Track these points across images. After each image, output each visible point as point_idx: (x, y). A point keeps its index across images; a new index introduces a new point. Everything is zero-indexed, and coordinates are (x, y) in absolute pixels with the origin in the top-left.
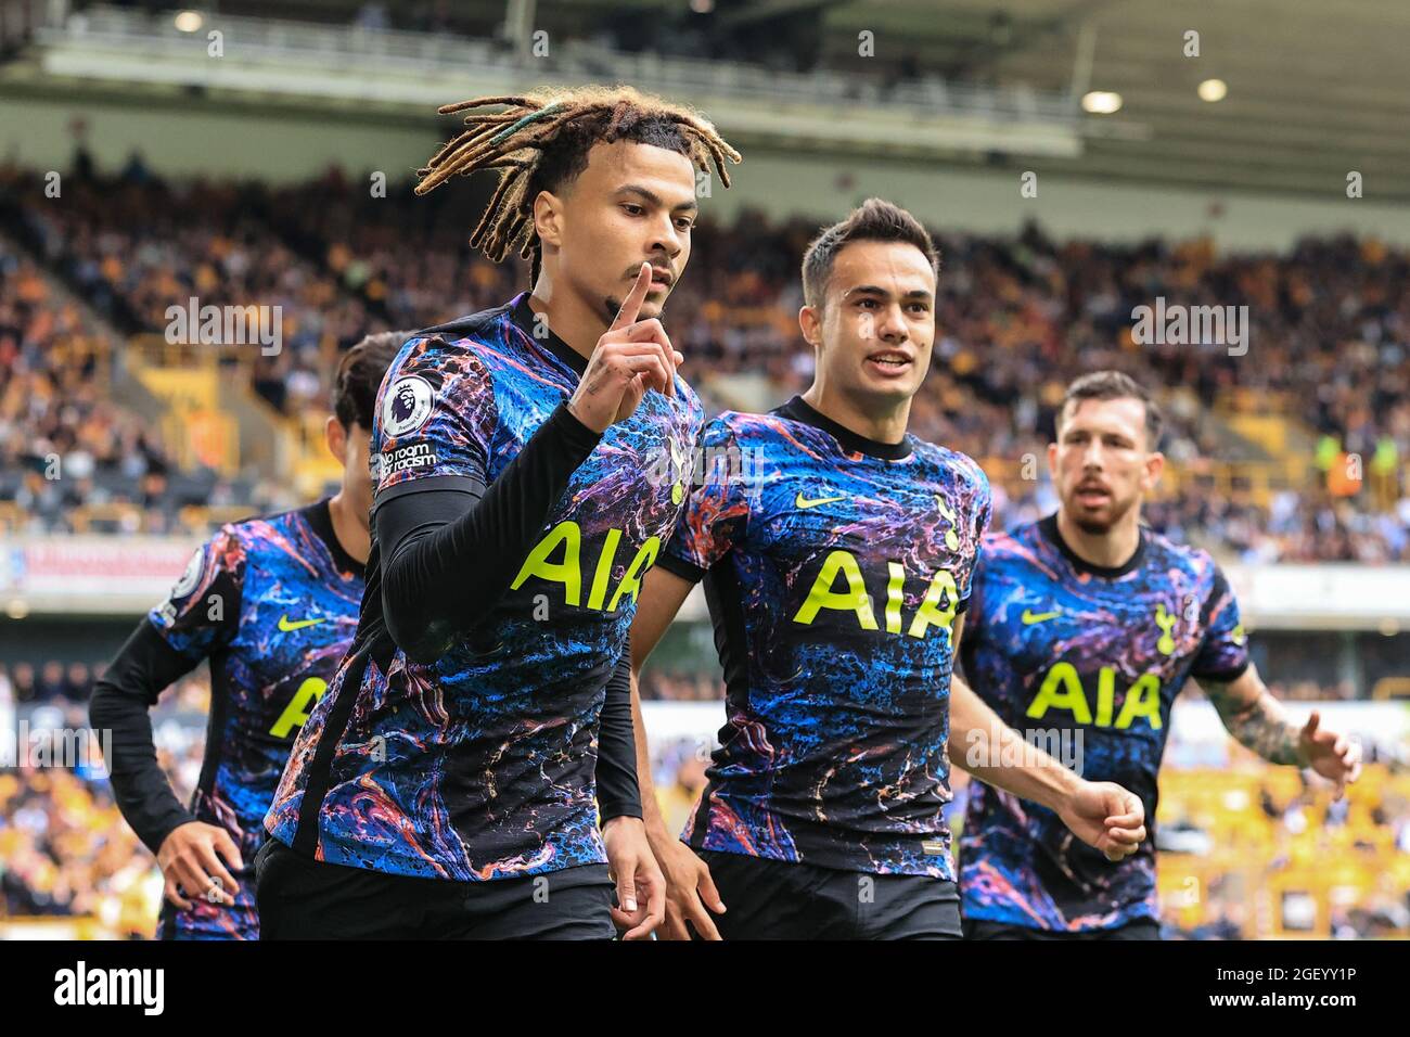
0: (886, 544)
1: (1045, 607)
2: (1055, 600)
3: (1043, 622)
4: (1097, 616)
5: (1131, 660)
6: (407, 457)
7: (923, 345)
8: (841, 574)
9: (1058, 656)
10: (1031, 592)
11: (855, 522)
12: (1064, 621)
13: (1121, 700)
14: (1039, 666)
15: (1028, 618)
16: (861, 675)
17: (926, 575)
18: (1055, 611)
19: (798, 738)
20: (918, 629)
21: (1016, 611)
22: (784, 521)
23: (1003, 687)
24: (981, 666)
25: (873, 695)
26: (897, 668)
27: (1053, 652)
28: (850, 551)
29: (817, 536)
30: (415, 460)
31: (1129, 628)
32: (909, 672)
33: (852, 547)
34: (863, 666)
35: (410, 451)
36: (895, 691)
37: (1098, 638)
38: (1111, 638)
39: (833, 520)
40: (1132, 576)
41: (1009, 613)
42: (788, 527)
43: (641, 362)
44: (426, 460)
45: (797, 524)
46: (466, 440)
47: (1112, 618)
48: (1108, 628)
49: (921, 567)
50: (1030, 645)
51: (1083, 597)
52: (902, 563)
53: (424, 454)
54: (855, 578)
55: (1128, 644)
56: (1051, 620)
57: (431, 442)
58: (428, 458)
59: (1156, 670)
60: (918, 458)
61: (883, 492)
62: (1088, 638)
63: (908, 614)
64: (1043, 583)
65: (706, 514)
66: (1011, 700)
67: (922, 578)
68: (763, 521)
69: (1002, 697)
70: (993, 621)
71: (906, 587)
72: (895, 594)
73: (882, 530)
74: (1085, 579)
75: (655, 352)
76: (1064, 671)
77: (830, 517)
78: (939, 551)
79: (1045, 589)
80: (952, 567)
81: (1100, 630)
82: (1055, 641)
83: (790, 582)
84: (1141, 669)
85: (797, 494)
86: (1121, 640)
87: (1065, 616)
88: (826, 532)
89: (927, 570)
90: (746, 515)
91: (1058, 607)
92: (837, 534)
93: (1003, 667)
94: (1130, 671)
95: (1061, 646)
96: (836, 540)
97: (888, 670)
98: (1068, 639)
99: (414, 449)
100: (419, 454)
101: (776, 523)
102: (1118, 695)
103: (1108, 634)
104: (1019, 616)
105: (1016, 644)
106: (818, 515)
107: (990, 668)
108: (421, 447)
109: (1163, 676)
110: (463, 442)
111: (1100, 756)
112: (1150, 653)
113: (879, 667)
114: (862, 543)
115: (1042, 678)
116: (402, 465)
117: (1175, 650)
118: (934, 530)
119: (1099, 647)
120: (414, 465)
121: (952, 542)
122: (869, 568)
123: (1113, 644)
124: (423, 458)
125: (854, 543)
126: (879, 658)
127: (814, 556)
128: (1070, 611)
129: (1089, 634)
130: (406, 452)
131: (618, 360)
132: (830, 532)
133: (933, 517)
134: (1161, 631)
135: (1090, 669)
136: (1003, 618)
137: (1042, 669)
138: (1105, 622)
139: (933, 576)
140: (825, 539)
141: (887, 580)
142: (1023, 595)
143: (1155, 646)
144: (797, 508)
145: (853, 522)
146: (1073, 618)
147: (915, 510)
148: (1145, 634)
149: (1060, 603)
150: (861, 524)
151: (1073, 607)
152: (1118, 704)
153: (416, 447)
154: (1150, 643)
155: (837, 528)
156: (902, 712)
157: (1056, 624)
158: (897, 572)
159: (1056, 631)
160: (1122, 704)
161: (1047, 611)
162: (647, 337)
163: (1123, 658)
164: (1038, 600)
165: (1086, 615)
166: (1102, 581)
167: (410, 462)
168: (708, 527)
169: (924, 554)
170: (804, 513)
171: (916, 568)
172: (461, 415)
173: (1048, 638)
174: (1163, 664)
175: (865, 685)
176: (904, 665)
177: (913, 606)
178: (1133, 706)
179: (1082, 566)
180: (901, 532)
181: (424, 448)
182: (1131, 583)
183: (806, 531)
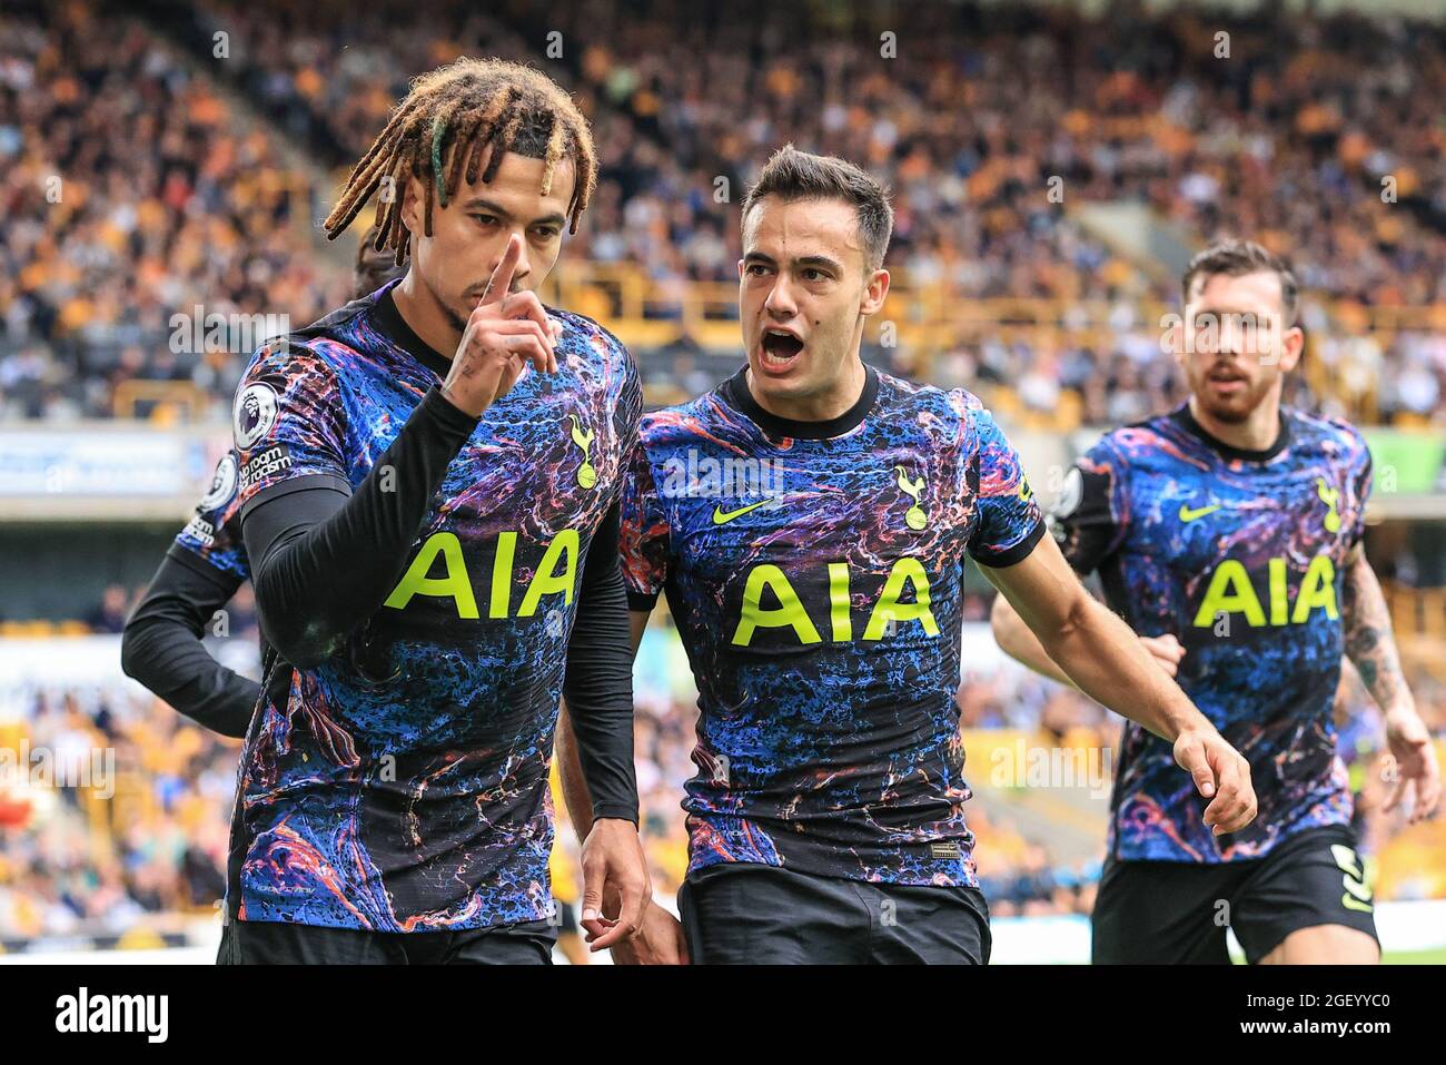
0: (821, 544)
1: (1202, 502)
2: (1211, 493)
3: (1203, 518)
4: (1259, 503)
5: (1299, 546)
6: (261, 466)
7: (817, 323)
8: (767, 589)
9: (1223, 553)
10: (1184, 487)
11: (782, 528)
12: (1223, 513)
13: (1295, 592)
14: (1204, 567)
15: (1185, 515)
16: (809, 694)
17: (879, 568)
18: (1213, 504)
19: (753, 771)
20: (876, 630)
21: (1171, 508)
22: (701, 541)
23: (1163, 601)
24: (1132, 581)
25: (829, 713)
26: (854, 677)
27: (1218, 549)
28: (773, 563)
29: (735, 554)
30: (269, 466)
31: (1293, 510)
32: (870, 679)
33: (776, 558)
34: (810, 684)
35: (263, 459)
36: (855, 704)
37: (1262, 527)
38: (1276, 525)
39: (754, 532)
40: (1283, 456)
41: (1163, 510)
42: (704, 548)
43: (519, 343)
44: (280, 463)
45: (714, 542)
46: (319, 442)
47: (1273, 503)
48: (1271, 515)
49: (872, 561)
50: (1192, 545)
51: (1239, 484)
52: (846, 561)
53: (278, 458)
54: (784, 591)
55: (1294, 529)
56: (1211, 515)
57: (283, 444)
58: (282, 461)
59: (1326, 550)
60: (871, 425)
61: (822, 479)
62: (1250, 530)
63: (860, 617)
64: (1193, 474)
65: (629, 538)
66: (1173, 613)
67: (875, 572)
68: (683, 540)
69: (1163, 612)
70: (1147, 524)
71: (854, 586)
72: (840, 597)
73: (818, 528)
74: (1237, 467)
75: (532, 331)
76: (1232, 570)
77: (750, 529)
78: (897, 536)
79: (1196, 481)
80: (918, 551)
81: (1263, 519)
82: (1218, 537)
83: (720, 603)
84: (1311, 553)
85: (715, 508)
86: (1285, 526)
87: (1224, 508)
88: (745, 547)
89: (881, 562)
90: (668, 534)
91: (1215, 500)
92: (758, 547)
93: (1161, 577)
94: (1300, 558)
95: (1226, 542)
96: (757, 554)
97: (842, 683)
98: (1231, 534)
99: (267, 456)
100: (272, 460)
101: (693, 544)
102: (1292, 587)
103: (1272, 521)
104: (1177, 513)
105: (1177, 547)
106: (734, 529)
107: (1145, 583)
108: (272, 452)
109: (1334, 557)
110: (316, 444)
111: (1272, 660)
112: (1317, 534)
113: (830, 682)
114: (789, 551)
115: (1206, 582)
116: (258, 475)
117: (1341, 526)
118: (889, 511)
119: (1264, 537)
120: (270, 472)
121: (916, 519)
122: (801, 575)
123: (1278, 532)
124: (276, 462)
125: (778, 554)
126: (829, 673)
127: (734, 576)
128: (1229, 503)
129: (1252, 525)
130: (259, 461)
131: (494, 339)
132: (749, 546)
133: (889, 496)
134: (1326, 507)
135: (1258, 564)
136: (1158, 518)
137: (1207, 570)
138: (1267, 510)
139: (890, 568)
140: (744, 556)
141: (826, 586)
142: (1176, 490)
143: (1322, 525)
144: (713, 523)
145: (777, 527)
146: (1234, 510)
147: (864, 492)
148: (1310, 514)
149: (1216, 495)
150: (789, 528)
151: (1231, 497)
152: (1292, 597)
153: (268, 453)
154: (1316, 522)
155: (759, 540)
156: (868, 723)
157: (1216, 518)
158: (839, 573)
159: (1220, 526)
160: (1296, 596)
161: (1204, 506)
162: (523, 313)
163: (1291, 546)
164: (1193, 495)
165: (1246, 505)
166: (1256, 465)
167: (265, 470)
168: (636, 550)
169: (875, 545)
170: (721, 530)
171: (865, 563)
172: (309, 417)
173: (1211, 535)
174: (1331, 543)
175: (817, 704)
176: (863, 674)
177: (866, 605)
178: (1308, 598)
179: (1230, 453)
180: (841, 527)
181: (276, 452)
182: (1284, 463)
183: (723, 549)
